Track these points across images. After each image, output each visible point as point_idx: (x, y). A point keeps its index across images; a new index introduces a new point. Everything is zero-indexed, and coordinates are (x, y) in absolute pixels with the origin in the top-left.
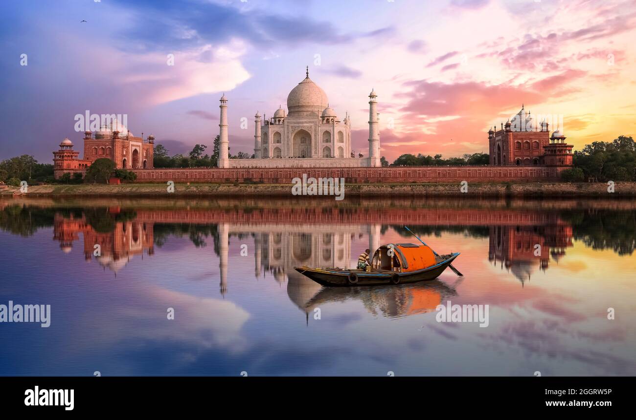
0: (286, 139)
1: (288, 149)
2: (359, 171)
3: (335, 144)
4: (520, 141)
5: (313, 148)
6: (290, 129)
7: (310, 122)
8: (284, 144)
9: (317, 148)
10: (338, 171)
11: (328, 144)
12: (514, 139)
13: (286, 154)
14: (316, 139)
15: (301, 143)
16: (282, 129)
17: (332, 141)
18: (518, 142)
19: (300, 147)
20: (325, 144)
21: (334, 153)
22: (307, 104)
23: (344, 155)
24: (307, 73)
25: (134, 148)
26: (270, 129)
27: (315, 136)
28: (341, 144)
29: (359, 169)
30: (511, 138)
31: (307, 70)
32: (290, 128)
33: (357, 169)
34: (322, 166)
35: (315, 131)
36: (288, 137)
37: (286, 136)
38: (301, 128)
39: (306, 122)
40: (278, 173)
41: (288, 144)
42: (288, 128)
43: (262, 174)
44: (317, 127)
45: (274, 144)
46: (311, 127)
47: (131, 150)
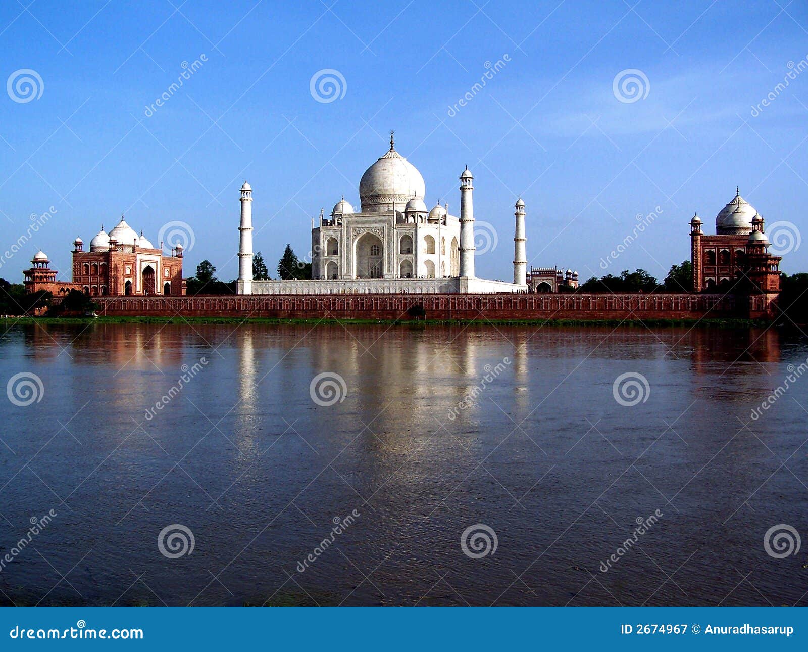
0: (345, 249)
1: (348, 264)
3: (419, 256)
4: (713, 250)
5: (385, 262)
6: (352, 233)
7: (381, 221)
8: (342, 256)
9: (392, 263)
11: (408, 257)
12: (703, 247)
14: (389, 248)
15: (372, 255)
16: (339, 233)
17: (413, 252)
18: (710, 252)
19: (370, 262)
20: (404, 257)
21: (417, 271)
23: (436, 273)
24: (392, 143)
25: (145, 265)
26: (322, 234)
27: (389, 243)
28: (431, 257)
30: (699, 245)
31: (392, 137)
33: (434, 296)
35: (389, 235)
36: (348, 245)
37: (345, 245)
38: (366, 232)
39: (375, 222)
41: (348, 257)
44: (392, 229)
45: (328, 258)
46: (382, 229)
47: (140, 267)
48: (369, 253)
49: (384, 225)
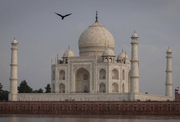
0: (69, 76)
1: (71, 85)
2: (118, 105)
3: (109, 80)
5: (91, 84)
6: (73, 68)
7: (88, 61)
8: (67, 80)
9: (94, 84)
10: (100, 105)
11: (103, 81)
13: (69, 90)
14: (93, 76)
15: (84, 80)
16: (66, 68)
17: (106, 78)
19: (83, 83)
20: (101, 81)
21: (108, 89)
22: (92, 45)
23: (119, 90)
24: (97, 18)
26: (56, 68)
27: (93, 73)
28: (115, 81)
29: (117, 103)
31: (97, 14)
32: (72, 66)
33: (116, 103)
34: (90, 100)
35: (93, 69)
36: (71, 74)
37: (69, 74)
38: (81, 67)
39: (85, 62)
40: (52, 105)
41: (71, 81)
42: (71, 67)
43: (39, 107)
44: (95, 65)
45: (59, 81)
46: (89, 65)
48: (83, 79)
49: (90, 63)
